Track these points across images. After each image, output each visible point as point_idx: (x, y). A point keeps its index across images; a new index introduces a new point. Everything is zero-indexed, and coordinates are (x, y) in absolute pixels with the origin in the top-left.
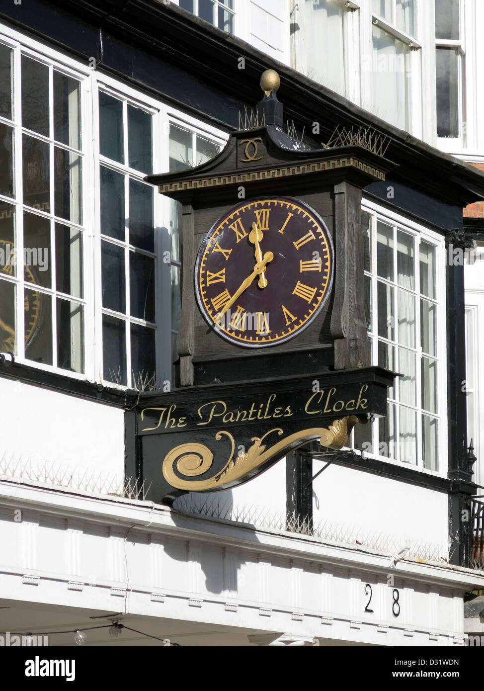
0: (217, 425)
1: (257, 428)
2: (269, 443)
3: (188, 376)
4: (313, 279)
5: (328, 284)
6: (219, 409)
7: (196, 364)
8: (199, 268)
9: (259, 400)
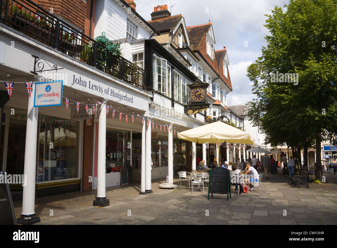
0: (193, 108)
1: (197, 109)
2: (198, 110)
3: (190, 104)
4: (203, 95)
5: (204, 95)
6: (193, 107)
7: (191, 103)
8: (191, 93)
9: (198, 106)
